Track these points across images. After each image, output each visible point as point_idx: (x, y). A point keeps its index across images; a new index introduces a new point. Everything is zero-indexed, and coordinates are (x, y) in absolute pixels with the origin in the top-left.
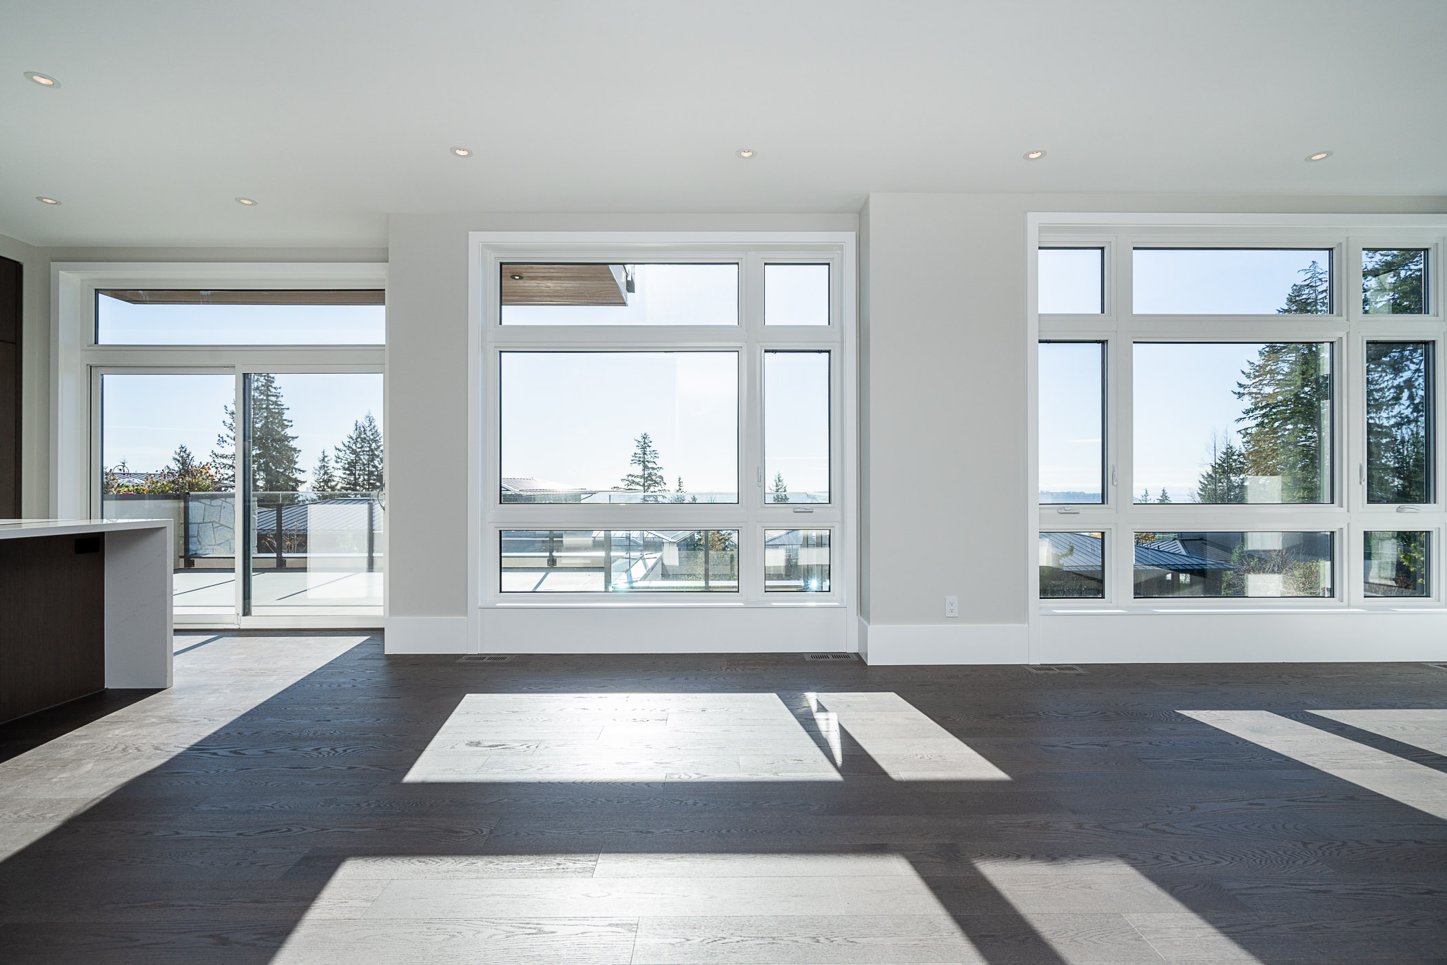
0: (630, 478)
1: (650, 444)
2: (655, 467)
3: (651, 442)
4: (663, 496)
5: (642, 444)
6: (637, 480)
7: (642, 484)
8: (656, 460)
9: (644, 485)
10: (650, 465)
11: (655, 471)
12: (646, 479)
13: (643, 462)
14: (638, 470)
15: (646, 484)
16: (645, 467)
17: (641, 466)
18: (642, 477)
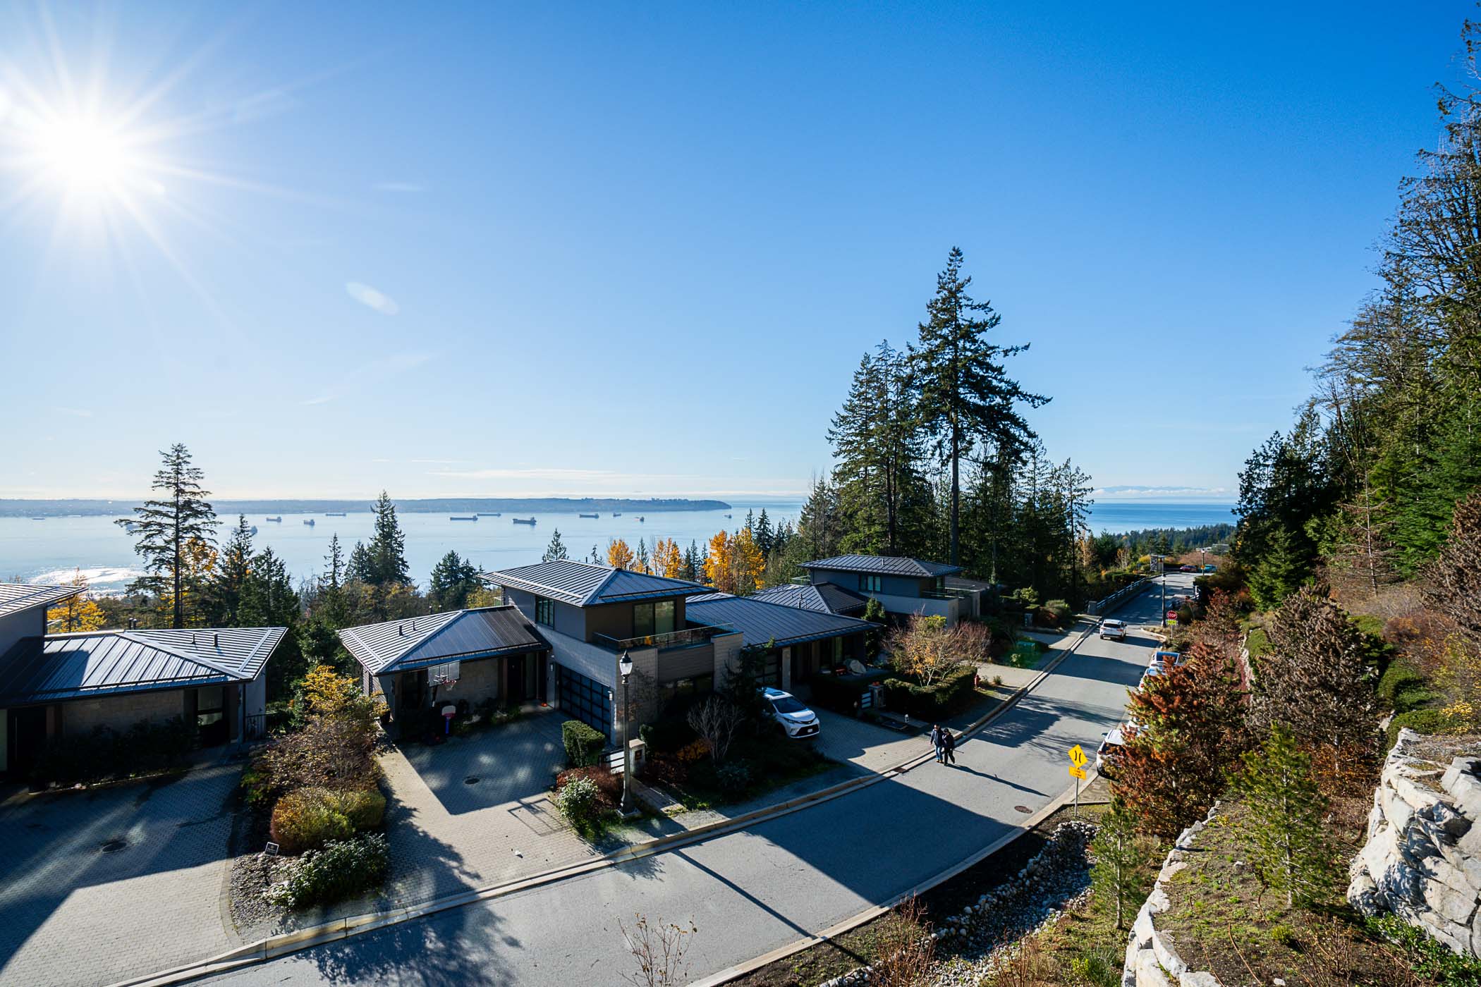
0: (151, 508)
1: (187, 459)
2: (196, 490)
3: (189, 456)
4: (211, 531)
5: (174, 459)
6: (164, 509)
7: (173, 515)
8: (198, 482)
9: (176, 517)
10: (187, 489)
11: (198, 498)
12: (180, 508)
13: (176, 485)
14: (168, 495)
15: (181, 515)
16: (180, 492)
17: (173, 490)
18: (175, 504)
